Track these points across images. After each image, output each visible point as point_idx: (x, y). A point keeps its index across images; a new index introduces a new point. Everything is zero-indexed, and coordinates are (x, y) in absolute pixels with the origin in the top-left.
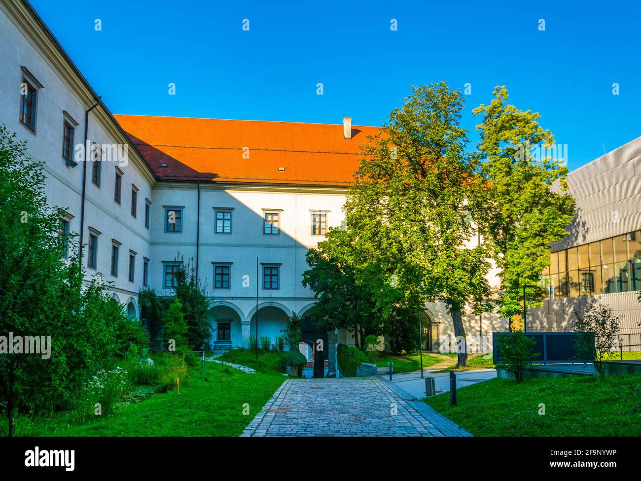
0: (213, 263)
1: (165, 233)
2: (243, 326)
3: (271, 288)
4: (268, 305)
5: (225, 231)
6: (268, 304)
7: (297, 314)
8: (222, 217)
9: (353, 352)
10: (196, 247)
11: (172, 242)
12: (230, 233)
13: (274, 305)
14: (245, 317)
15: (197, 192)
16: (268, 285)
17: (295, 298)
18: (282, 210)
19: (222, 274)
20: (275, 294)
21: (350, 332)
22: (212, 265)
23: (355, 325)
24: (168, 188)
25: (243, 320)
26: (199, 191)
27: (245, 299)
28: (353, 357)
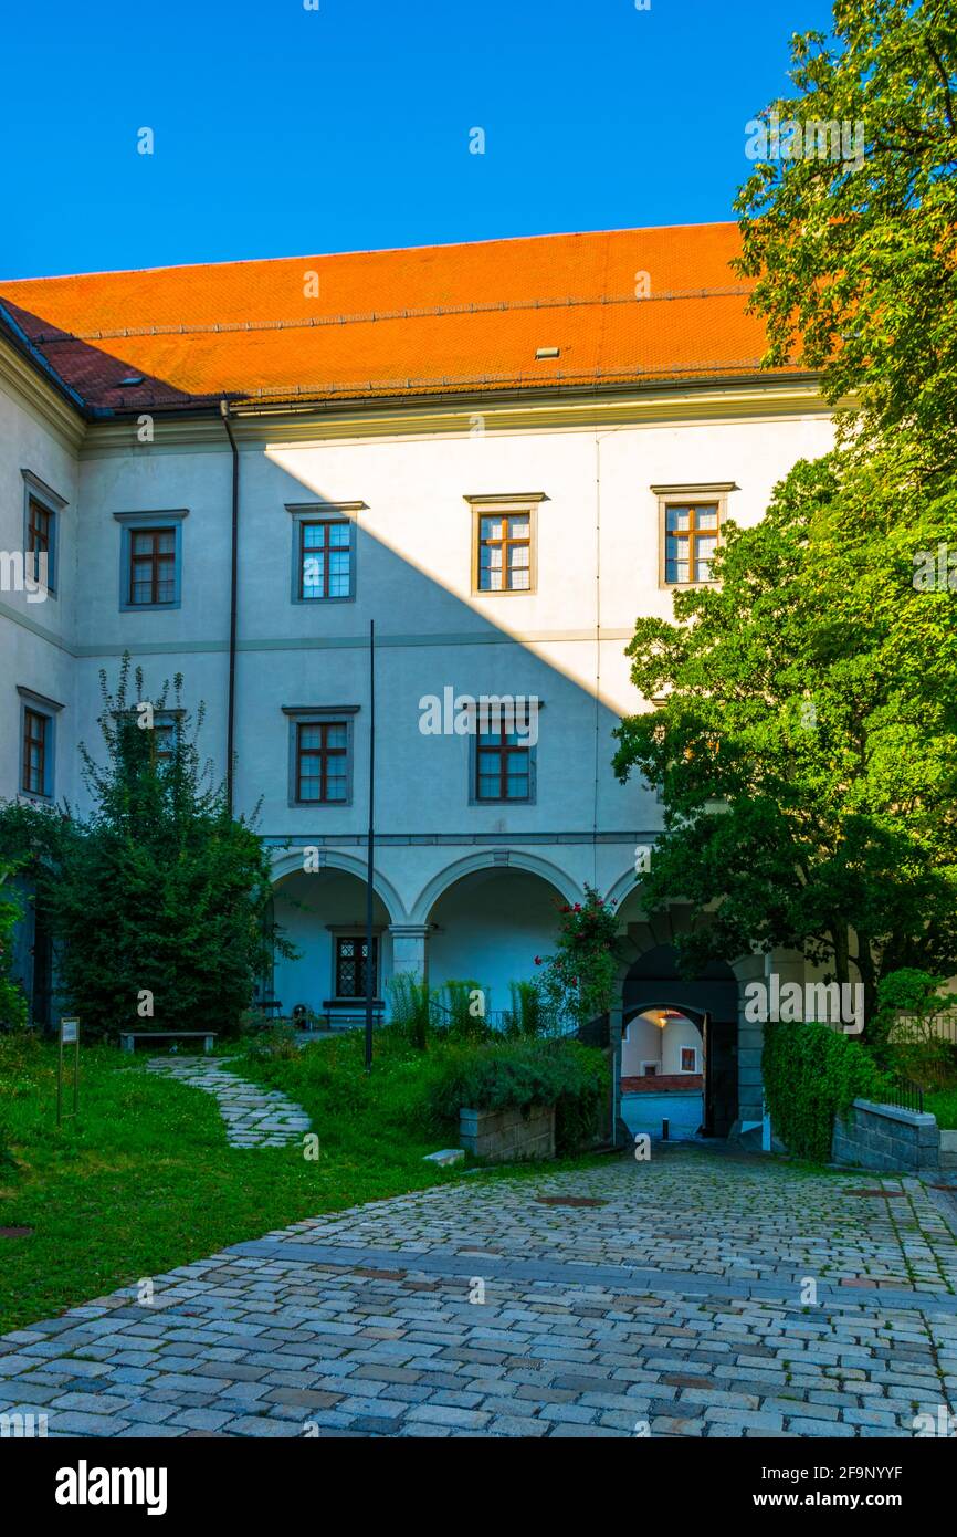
0: (287, 711)
1: (121, 611)
2: (396, 943)
3: (504, 798)
4: (489, 862)
5: (334, 592)
6: (491, 858)
7: (603, 894)
8: (320, 543)
9: (817, 1048)
10: (226, 657)
11: (145, 641)
12: (350, 598)
13: (514, 862)
14: (404, 912)
15: (230, 455)
16: (492, 788)
17: (595, 834)
18: (544, 498)
19: (324, 753)
20: (516, 819)
21: (816, 965)
22: (284, 720)
23: (835, 935)
24: (129, 450)
25: (397, 920)
26: (235, 450)
27: (406, 841)
28: (815, 1072)
